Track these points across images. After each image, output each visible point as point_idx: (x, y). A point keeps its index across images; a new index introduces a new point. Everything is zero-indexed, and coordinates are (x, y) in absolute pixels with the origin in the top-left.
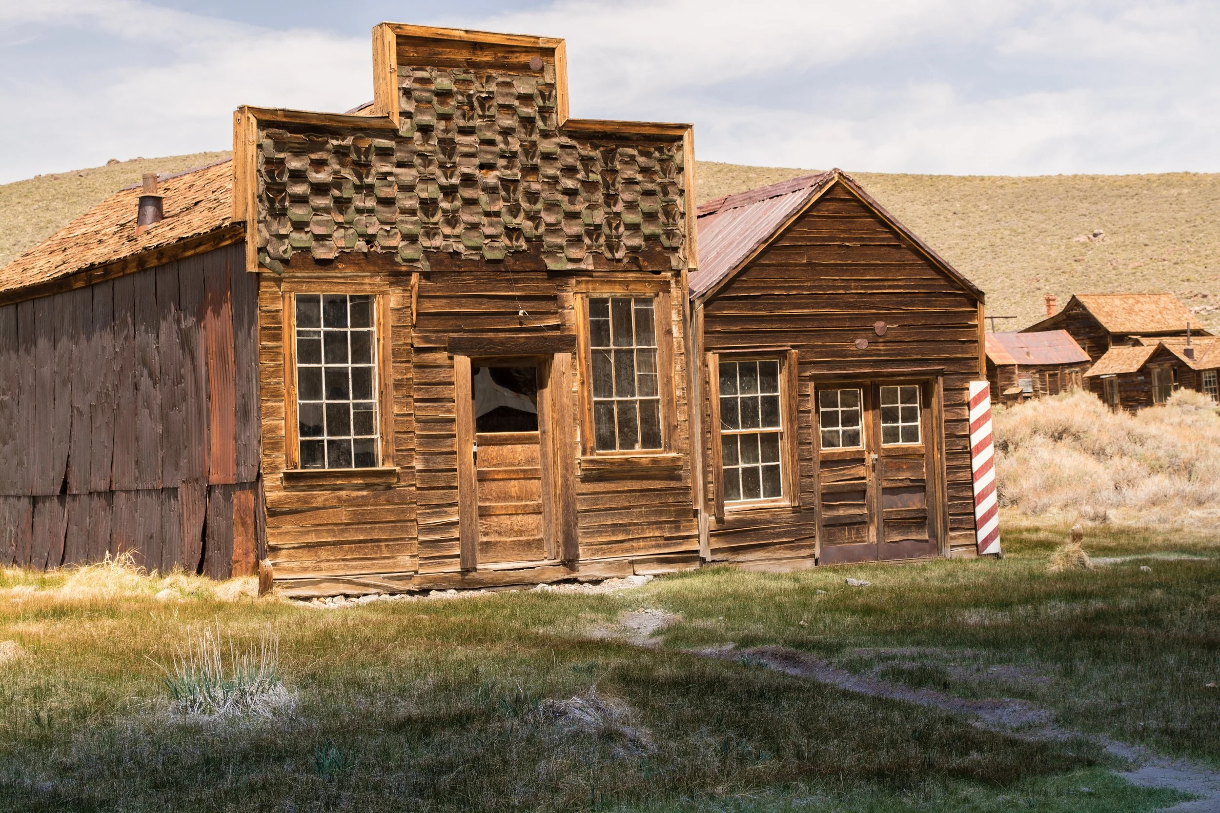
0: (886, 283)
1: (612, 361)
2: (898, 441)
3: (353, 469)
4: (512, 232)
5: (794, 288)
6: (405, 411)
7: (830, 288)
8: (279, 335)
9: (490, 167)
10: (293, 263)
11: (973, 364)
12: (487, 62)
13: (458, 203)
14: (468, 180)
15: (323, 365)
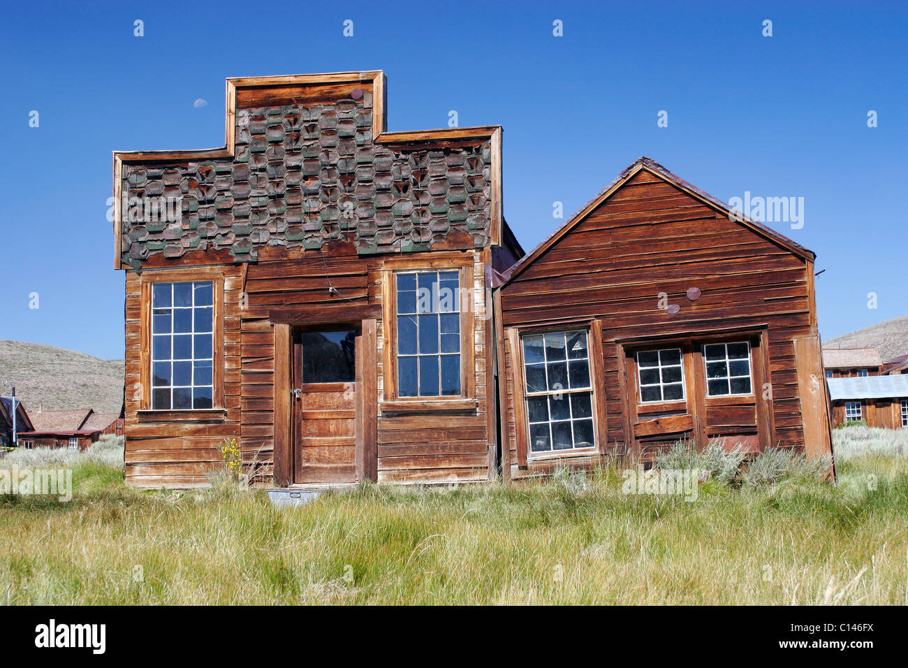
0: (699, 253)
1: (418, 325)
2: (728, 393)
3: (193, 409)
4: (329, 226)
5: (599, 266)
6: (234, 366)
7: (637, 263)
8: (139, 313)
9: (313, 177)
10: (150, 261)
11: (804, 318)
12: (314, 98)
13: (283, 208)
14: (293, 189)
15: (172, 334)
